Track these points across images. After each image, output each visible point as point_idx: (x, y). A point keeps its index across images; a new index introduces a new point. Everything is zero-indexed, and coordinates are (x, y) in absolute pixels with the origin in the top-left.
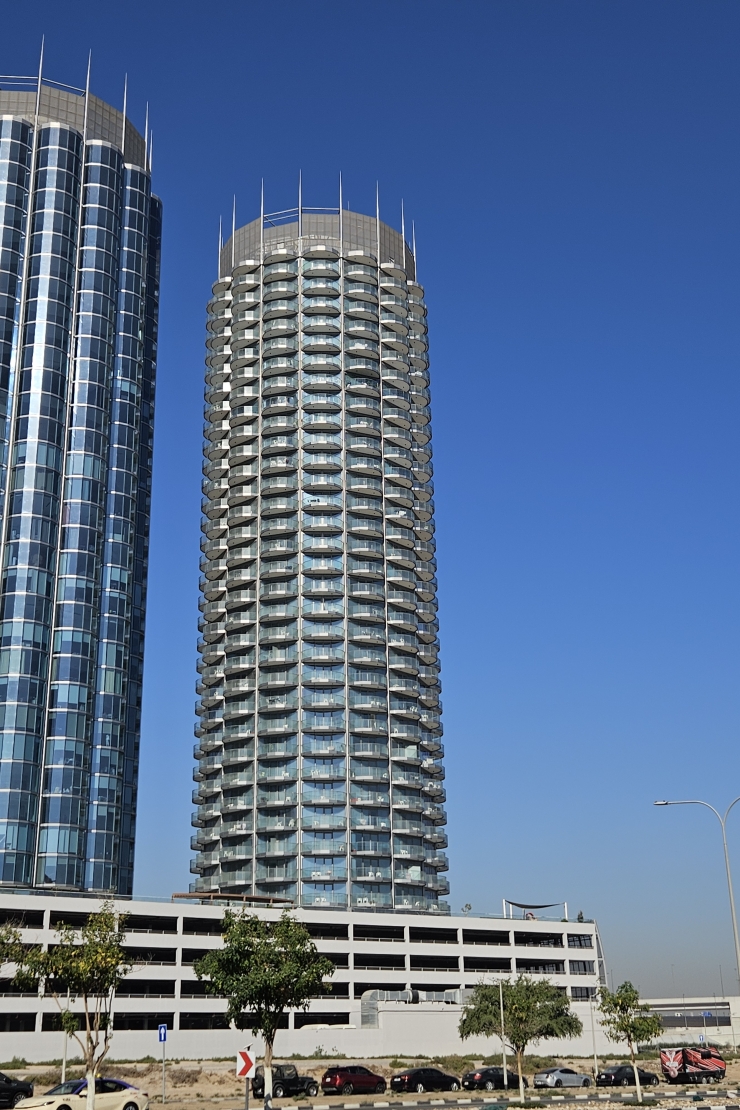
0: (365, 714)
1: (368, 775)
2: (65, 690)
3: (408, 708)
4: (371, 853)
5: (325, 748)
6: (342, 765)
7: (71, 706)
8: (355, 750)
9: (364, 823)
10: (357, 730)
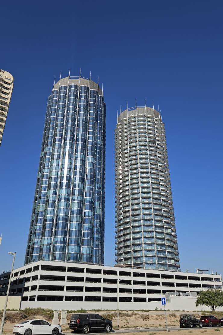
0: (158, 221)
1: (159, 236)
2: (87, 212)
3: (168, 220)
4: (162, 256)
5: (149, 229)
6: (153, 233)
7: (89, 216)
8: (156, 230)
9: (159, 248)
10: (156, 225)
